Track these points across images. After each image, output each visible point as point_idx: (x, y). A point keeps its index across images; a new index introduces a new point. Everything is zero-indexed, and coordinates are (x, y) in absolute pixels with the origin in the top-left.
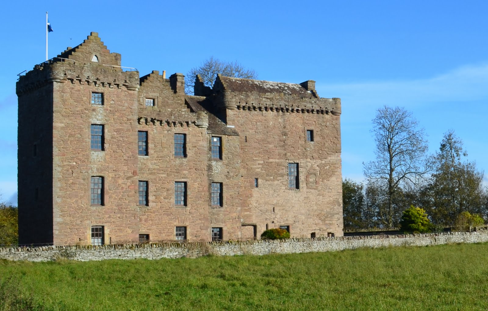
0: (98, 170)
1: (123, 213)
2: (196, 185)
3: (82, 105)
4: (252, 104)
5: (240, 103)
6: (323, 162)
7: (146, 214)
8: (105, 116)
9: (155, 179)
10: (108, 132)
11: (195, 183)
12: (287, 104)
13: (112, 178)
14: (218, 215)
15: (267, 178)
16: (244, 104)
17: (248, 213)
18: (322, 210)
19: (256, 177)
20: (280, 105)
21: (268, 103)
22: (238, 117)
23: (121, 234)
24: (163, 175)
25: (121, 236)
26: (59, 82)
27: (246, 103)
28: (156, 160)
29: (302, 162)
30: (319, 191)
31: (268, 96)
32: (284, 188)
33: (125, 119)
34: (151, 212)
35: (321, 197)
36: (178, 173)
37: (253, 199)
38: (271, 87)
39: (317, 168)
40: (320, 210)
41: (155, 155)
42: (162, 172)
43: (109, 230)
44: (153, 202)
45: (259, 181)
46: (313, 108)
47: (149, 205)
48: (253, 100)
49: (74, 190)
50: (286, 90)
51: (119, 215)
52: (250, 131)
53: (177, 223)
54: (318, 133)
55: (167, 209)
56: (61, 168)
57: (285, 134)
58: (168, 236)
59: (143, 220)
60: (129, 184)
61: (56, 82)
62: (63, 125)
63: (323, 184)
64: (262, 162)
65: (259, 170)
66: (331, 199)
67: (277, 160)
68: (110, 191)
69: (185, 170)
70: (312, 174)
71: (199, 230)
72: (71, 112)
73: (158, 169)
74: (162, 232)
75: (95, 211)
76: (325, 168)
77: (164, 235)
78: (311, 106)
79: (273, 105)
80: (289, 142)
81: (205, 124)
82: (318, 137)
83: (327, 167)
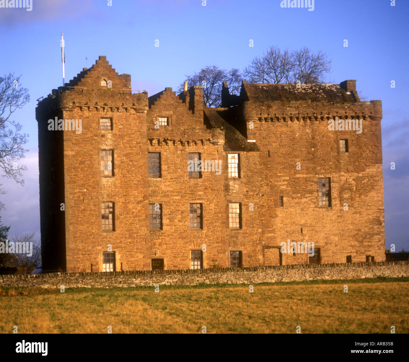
0: (108, 195)
1: (134, 238)
2: (212, 206)
3: (91, 132)
4: (275, 114)
5: (261, 114)
6: (361, 175)
7: (160, 237)
8: (114, 141)
9: (169, 202)
10: (118, 157)
11: (211, 205)
12: (315, 112)
13: (122, 203)
14: (237, 237)
15: (294, 196)
16: (266, 116)
17: (272, 235)
18: (359, 230)
19: (281, 195)
20: (307, 114)
21: (293, 113)
22: (260, 130)
23: (133, 259)
24: (177, 198)
25: (132, 261)
26: (68, 111)
27: (268, 115)
28: (169, 182)
29: (334, 176)
30: (355, 208)
31: (292, 104)
32: (314, 206)
33: (134, 143)
34: (165, 236)
35: (358, 215)
36: (192, 194)
37: (277, 219)
38: (303, 91)
39: (353, 182)
40: (356, 230)
41: (169, 177)
42: (176, 194)
43: (120, 255)
44: (168, 225)
45: (285, 199)
46: (347, 114)
47: (163, 229)
48: (276, 110)
49: (86, 216)
50: (320, 94)
51: (130, 240)
52: (274, 145)
53: (192, 247)
54: (354, 142)
55: (181, 233)
56: (73, 195)
57: (314, 146)
58: (184, 260)
59: (157, 244)
60: (139, 208)
61: (66, 111)
62: (73, 153)
63: (360, 200)
64: (288, 178)
65: (284, 187)
66: (370, 217)
67: (305, 176)
68: (120, 216)
69: (200, 191)
70: (346, 189)
71: (216, 253)
72: (80, 140)
73: (172, 191)
74: (177, 256)
75: (106, 237)
76: (363, 182)
77: (179, 259)
78: (344, 112)
79: (299, 114)
80: (319, 154)
81: (220, 141)
82: (354, 147)
83: (366, 181)
